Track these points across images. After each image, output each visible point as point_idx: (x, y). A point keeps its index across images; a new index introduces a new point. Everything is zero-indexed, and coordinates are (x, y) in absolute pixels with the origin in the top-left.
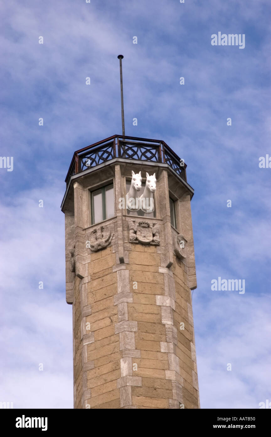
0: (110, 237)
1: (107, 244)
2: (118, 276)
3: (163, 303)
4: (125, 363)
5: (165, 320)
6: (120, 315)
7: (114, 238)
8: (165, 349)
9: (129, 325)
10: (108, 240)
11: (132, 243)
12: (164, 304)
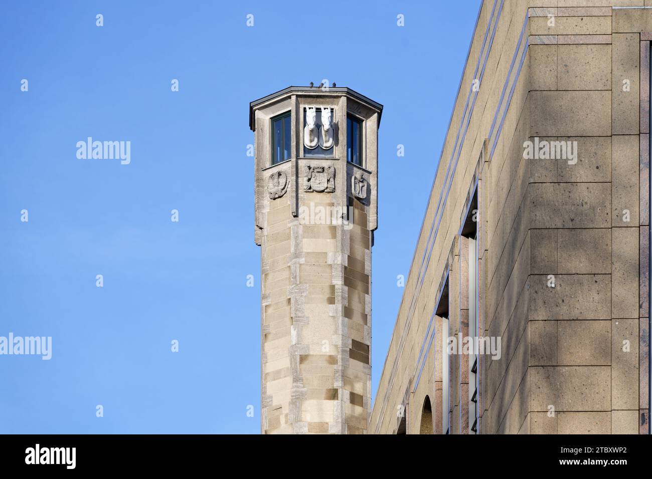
0: (285, 185)
1: (283, 192)
2: (292, 232)
3: (334, 261)
4: (295, 330)
5: (336, 280)
6: (292, 278)
7: (289, 186)
8: (334, 313)
9: (300, 289)
10: (284, 188)
11: (306, 192)
12: (336, 262)
